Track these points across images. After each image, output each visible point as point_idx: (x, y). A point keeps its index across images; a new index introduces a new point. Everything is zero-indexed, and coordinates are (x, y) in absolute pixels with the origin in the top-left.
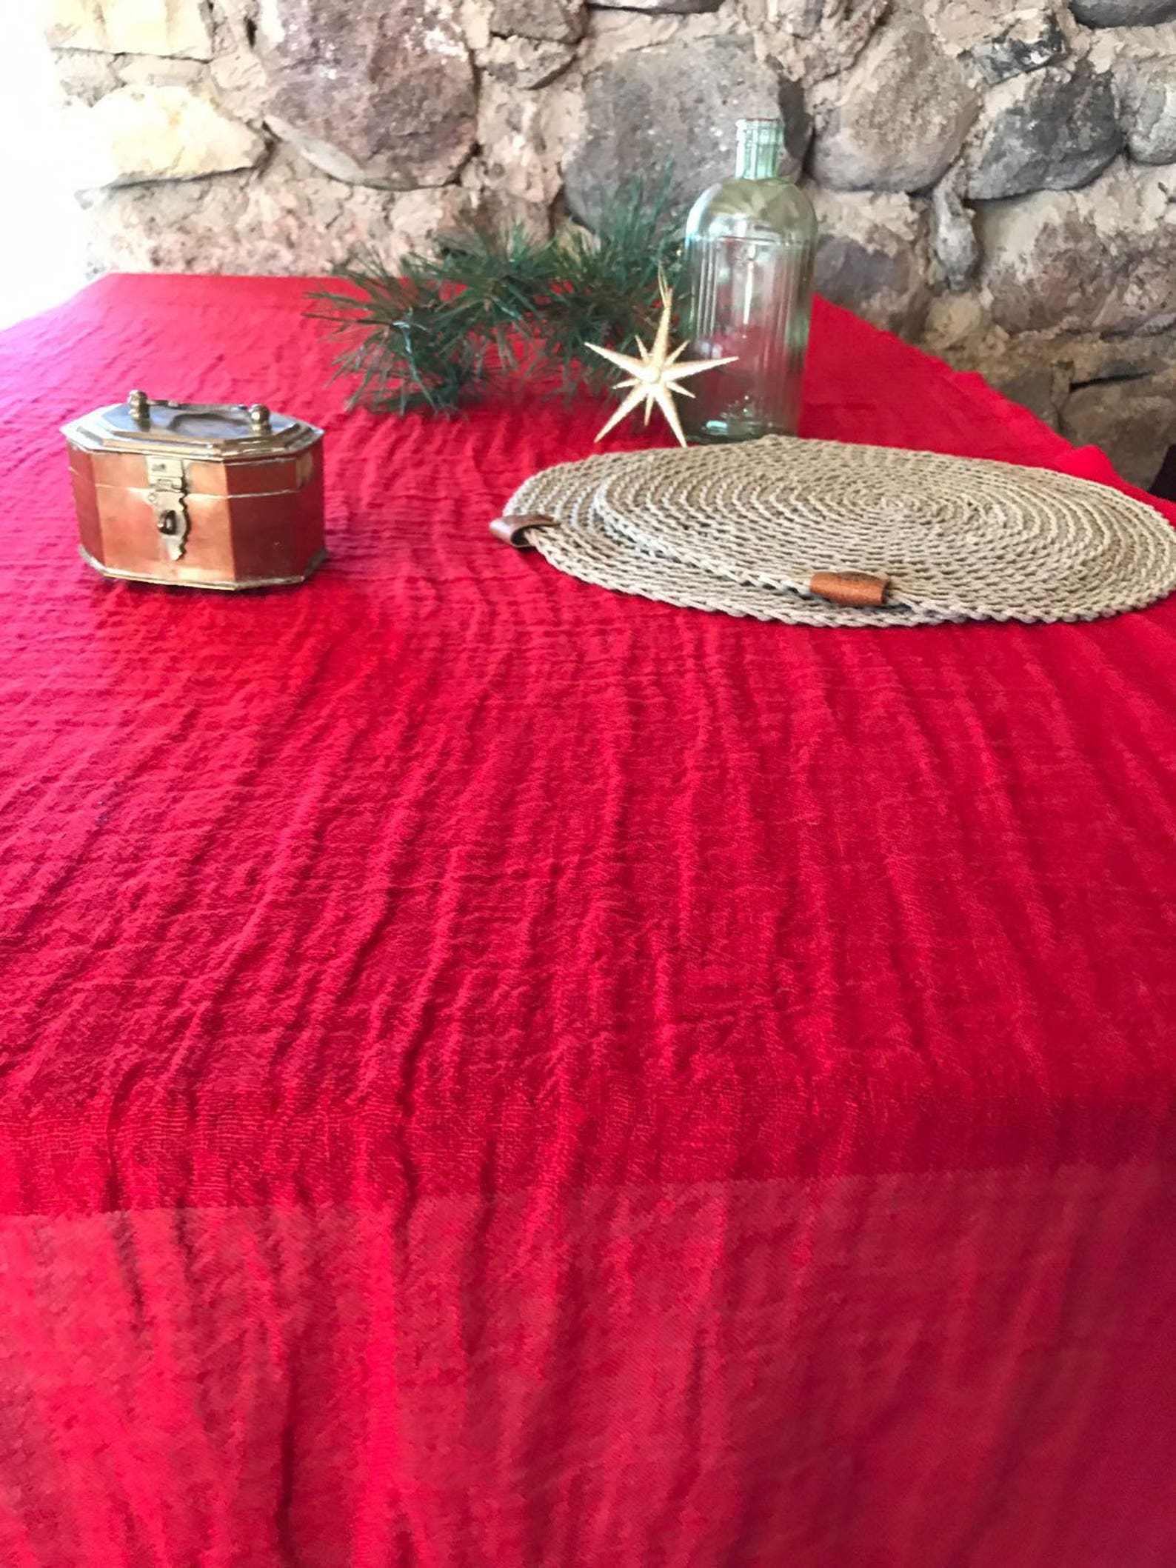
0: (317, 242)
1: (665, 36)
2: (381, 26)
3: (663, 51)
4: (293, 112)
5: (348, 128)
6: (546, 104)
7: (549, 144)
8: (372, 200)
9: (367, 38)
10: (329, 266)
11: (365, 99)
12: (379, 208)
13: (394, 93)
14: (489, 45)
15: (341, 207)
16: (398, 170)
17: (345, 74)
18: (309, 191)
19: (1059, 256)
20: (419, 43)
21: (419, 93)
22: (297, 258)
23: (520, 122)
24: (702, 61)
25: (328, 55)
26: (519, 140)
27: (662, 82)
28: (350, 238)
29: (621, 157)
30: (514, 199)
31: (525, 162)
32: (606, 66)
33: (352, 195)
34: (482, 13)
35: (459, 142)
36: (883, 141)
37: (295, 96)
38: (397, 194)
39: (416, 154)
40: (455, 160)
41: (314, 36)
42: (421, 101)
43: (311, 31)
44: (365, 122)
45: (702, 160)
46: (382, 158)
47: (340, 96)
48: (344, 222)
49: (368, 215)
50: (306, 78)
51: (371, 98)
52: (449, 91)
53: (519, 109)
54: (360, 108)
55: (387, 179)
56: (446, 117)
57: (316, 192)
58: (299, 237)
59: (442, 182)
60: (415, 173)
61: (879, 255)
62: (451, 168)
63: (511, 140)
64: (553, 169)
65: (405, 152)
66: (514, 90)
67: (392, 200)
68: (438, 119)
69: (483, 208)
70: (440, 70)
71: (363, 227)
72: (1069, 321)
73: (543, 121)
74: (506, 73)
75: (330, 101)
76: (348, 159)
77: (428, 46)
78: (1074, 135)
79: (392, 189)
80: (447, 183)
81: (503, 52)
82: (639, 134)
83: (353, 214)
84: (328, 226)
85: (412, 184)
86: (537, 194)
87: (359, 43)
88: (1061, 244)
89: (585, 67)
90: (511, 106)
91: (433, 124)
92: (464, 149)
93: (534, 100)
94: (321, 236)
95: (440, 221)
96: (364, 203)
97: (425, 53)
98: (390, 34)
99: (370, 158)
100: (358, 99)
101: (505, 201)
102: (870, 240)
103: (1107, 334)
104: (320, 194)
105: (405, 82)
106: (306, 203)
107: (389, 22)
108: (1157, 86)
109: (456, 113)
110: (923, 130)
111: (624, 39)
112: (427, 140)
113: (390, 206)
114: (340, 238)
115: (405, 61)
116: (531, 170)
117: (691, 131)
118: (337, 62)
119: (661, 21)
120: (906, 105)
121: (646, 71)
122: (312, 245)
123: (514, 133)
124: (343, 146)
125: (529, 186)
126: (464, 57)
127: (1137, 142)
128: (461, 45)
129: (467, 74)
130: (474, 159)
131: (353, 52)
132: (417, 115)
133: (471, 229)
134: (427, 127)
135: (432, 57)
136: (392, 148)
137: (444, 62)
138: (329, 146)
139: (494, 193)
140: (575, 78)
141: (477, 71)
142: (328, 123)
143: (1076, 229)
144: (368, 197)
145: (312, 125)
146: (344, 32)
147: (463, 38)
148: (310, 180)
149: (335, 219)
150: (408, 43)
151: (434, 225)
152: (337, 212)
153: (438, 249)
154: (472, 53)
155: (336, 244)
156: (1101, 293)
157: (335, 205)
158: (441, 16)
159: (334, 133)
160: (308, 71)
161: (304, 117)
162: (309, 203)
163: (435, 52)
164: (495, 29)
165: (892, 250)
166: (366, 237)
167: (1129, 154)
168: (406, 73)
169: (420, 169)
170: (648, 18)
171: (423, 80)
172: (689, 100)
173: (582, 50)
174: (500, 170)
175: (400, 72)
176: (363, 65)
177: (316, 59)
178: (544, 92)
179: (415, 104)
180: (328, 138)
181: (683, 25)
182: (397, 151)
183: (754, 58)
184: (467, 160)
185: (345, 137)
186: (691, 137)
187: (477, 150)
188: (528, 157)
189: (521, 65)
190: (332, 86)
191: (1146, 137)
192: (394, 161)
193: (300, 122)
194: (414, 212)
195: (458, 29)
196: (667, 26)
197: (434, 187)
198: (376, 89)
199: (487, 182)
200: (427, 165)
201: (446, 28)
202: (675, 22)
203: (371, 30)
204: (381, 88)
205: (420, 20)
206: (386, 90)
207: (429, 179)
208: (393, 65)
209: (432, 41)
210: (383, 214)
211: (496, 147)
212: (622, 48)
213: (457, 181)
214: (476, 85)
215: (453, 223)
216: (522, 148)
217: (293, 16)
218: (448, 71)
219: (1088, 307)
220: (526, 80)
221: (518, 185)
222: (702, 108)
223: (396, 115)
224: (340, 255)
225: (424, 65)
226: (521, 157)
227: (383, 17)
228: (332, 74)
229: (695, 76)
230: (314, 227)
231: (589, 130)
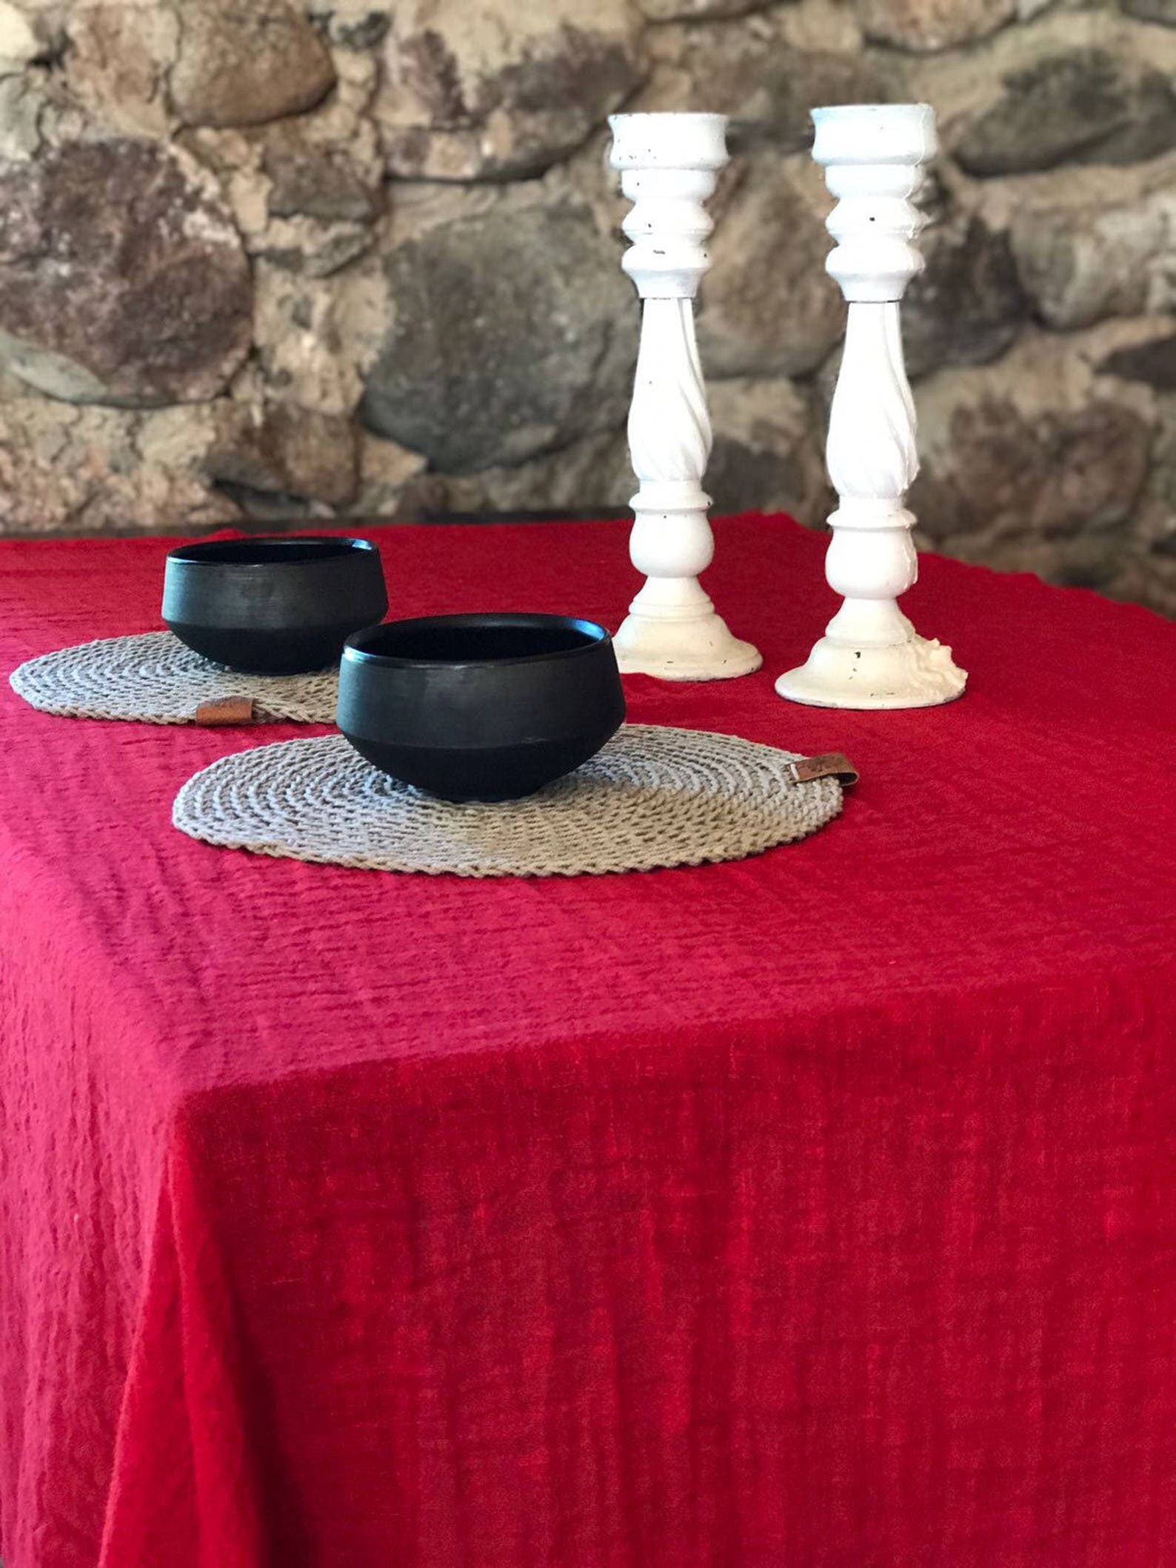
0: (40, 481)
1: (482, 208)
2: (131, 208)
3: (479, 226)
4: (13, 317)
5: (86, 335)
6: (342, 294)
7: (346, 342)
8: (110, 425)
9: (114, 227)
10: (60, 512)
11: (111, 299)
12: (121, 432)
13: (150, 290)
14: (267, 228)
15: (67, 434)
16: (152, 383)
17: (82, 269)
18: (21, 416)
19: (980, 444)
20: (176, 227)
21: (180, 287)
22: (17, 504)
23: (309, 315)
24: (533, 237)
25: (62, 247)
26: (308, 340)
27: (488, 263)
28: (85, 474)
29: (445, 354)
30: (306, 412)
31: (316, 366)
32: (408, 247)
33: (80, 418)
34: (256, 189)
35: (233, 345)
36: (758, 321)
37: (14, 298)
38: (145, 414)
39: (174, 360)
40: (228, 368)
41: (46, 225)
42: (181, 298)
43: (41, 219)
44: (110, 327)
45: (545, 353)
46: (131, 370)
47: (77, 297)
48: (76, 453)
49: (106, 441)
50: (27, 276)
51: (121, 297)
52: (218, 283)
53: (308, 302)
54: (105, 309)
55: (139, 395)
56: (216, 316)
57: (31, 416)
58: (15, 477)
59: (209, 396)
60: (174, 385)
61: (768, 456)
62: (221, 377)
63: (299, 340)
64: (351, 374)
65: (160, 361)
66: (300, 279)
67: (139, 422)
68: (204, 318)
69: (268, 426)
70: (205, 259)
71: (101, 461)
72: (1005, 521)
73: (338, 316)
74: (290, 260)
75: (63, 303)
76: (85, 372)
77: (188, 230)
78: (978, 302)
79: (137, 408)
80: (217, 396)
81: (285, 235)
82: (463, 327)
83: (84, 442)
84: (54, 459)
85: (170, 400)
86: (335, 405)
87: (102, 231)
88: (982, 429)
89: (385, 248)
90: (298, 297)
91: (198, 325)
92: (240, 353)
93: (328, 290)
94: (45, 474)
95: (210, 446)
96: (99, 427)
97: (184, 241)
98: (142, 219)
99: (115, 371)
100: (103, 297)
101: (295, 414)
102: (755, 437)
103: (1053, 533)
104: (36, 419)
105: (161, 277)
106: (20, 432)
107: (142, 206)
108: (1063, 240)
109: (228, 310)
110: (804, 305)
111: (430, 213)
112: (191, 345)
113: (136, 429)
114: (71, 474)
115: (160, 251)
116: (327, 375)
117: (529, 319)
118: (72, 255)
119: (476, 193)
120: (779, 277)
121: (462, 251)
122: (34, 486)
123: (302, 331)
124: (81, 357)
125: (324, 394)
126: (235, 242)
127: (1049, 307)
128: (231, 230)
129: (239, 262)
130: (251, 366)
131: (95, 242)
132: (179, 315)
133: (255, 453)
134: (192, 329)
135: (194, 244)
136: (144, 356)
137: (209, 249)
138: (61, 359)
139: (282, 407)
140: (377, 262)
141: (251, 257)
142: (60, 332)
143: (997, 411)
144: (105, 419)
145: (40, 335)
146: (83, 220)
147: (233, 220)
148: (21, 402)
149: (62, 450)
150: (164, 230)
151: (201, 451)
152: (62, 441)
153: (207, 482)
154: (244, 237)
155: (66, 482)
156: (1036, 486)
157: (59, 430)
158: (206, 196)
159: (67, 341)
160: (33, 267)
161: (27, 323)
162: (25, 432)
163: (197, 238)
164: (276, 208)
165: (782, 448)
166: (106, 471)
167: (1042, 322)
168: (163, 264)
169: (180, 380)
170: (459, 191)
171: (184, 273)
172: (524, 280)
173: (380, 227)
174: (286, 377)
175: (154, 264)
176: (107, 259)
177: (44, 254)
178: (336, 281)
179: (174, 301)
180: (60, 349)
181: (503, 195)
182: (151, 360)
183: (596, 232)
184: (242, 366)
185: (82, 345)
186: (531, 328)
187: (254, 353)
188: (320, 360)
189: (309, 248)
190: (63, 285)
191: (1058, 299)
192: (147, 373)
193: (22, 331)
194: (172, 435)
195: (226, 210)
196: (483, 198)
197: (199, 402)
198: (126, 286)
199: (270, 392)
200: (190, 375)
201: (211, 209)
202: (492, 195)
203: (119, 217)
204: (132, 283)
205: (178, 202)
206: (139, 287)
207: (193, 393)
208: (146, 257)
209: (193, 225)
210: (128, 440)
211: (280, 350)
212: (428, 224)
213: (227, 393)
214: (250, 276)
215: (232, 447)
216: (313, 349)
217: (17, 202)
218: (216, 260)
219: (1024, 503)
220: (313, 267)
221: (310, 395)
222: (540, 292)
223: (151, 316)
224: (75, 496)
225: (182, 255)
226: (311, 361)
227: (134, 200)
228: (65, 270)
229: (528, 254)
230: (34, 464)
231: (398, 322)
